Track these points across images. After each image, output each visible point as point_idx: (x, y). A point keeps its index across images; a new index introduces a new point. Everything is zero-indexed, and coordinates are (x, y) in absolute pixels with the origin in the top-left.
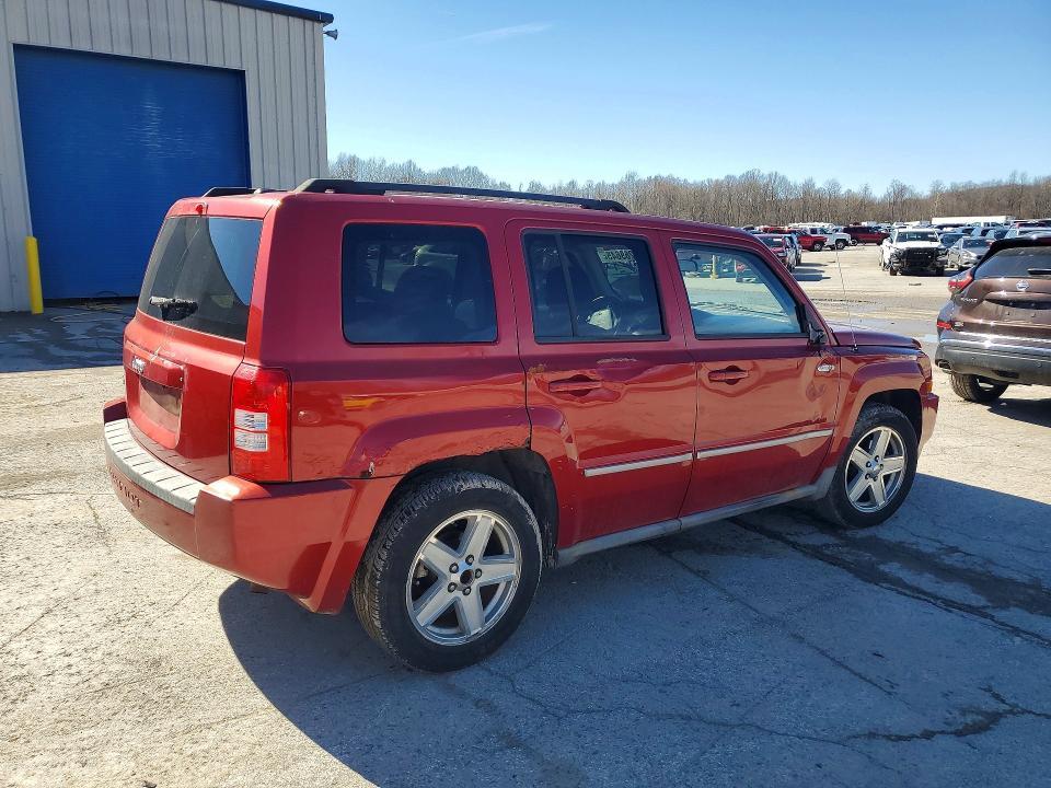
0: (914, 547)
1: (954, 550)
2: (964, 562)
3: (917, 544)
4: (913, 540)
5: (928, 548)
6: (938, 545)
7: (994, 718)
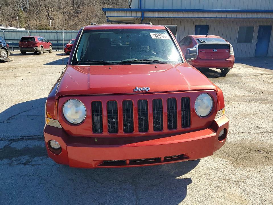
0: (42, 157)
1: (25, 164)
2: (20, 159)
3: (42, 160)
4: (44, 161)
5: (36, 160)
6: (33, 163)
7: (8, 119)
